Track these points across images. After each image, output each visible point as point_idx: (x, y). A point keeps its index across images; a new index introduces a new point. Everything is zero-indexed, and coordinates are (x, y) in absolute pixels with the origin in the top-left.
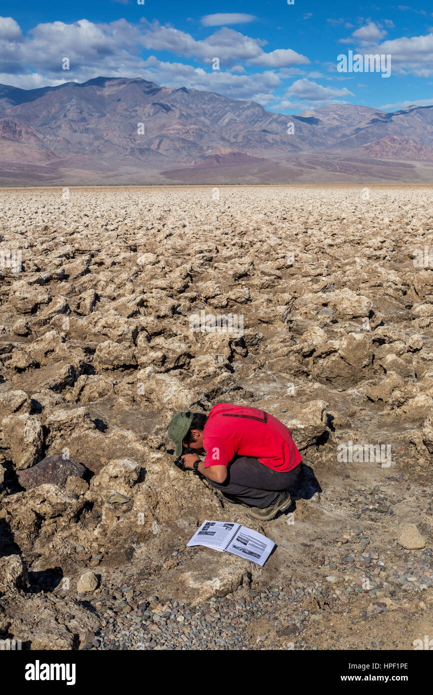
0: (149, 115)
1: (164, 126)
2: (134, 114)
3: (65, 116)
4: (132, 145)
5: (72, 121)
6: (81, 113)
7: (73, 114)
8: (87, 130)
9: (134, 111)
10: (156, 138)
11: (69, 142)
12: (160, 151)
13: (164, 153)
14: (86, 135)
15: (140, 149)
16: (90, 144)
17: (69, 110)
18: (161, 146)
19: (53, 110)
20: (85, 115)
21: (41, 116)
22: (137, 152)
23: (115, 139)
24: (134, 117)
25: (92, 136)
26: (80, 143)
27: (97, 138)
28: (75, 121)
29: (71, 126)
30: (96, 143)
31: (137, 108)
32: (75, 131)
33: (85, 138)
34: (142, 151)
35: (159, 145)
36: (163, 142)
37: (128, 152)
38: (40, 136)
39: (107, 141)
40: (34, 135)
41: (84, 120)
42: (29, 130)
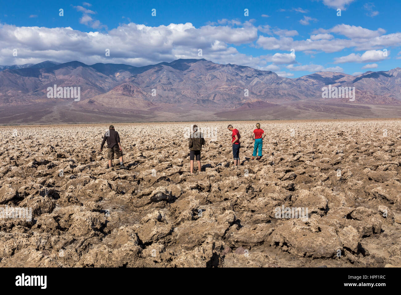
0: (209, 80)
1: (217, 86)
2: (199, 79)
3: (160, 81)
4: (198, 98)
5: (164, 84)
6: (169, 79)
7: (164, 81)
8: (172, 89)
9: (200, 78)
10: (212, 93)
11: (161, 97)
12: (215, 101)
13: (218, 102)
14: (171, 92)
15: (203, 100)
16: (174, 98)
17: (162, 78)
18: (216, 98)
19: (153, 78)
20: (171, 81)
21: (146, 82)
22: (201, 102)
23: (188, 95)
24: (199, 81)
25: (175, 93)
26: (167, 97)
27: (178, 94)
28: (165, 84)
29: (163, 87)
30: (177, 97)
31: (202, 76)
32: (165, 90)
33: (171, 94)
34: (204, 101)
35: (214, 97)
36: (216, 96)
37: (196, 102)
38: (145, 93)
39: (183, 95)
40: (141, 93)
41: (170, 83)
42: (139, 90)
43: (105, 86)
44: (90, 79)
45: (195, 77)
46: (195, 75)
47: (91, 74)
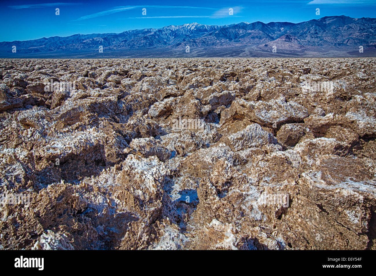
0: (345, 30)
1: (351, 34)
2: (338, 30)
3: (309, 32)
4: (335, 42)
5: (312, 34)
6: (316, 31)
7: (313, 31)
8: (317, 37)
9: (339, 29)
10: (346, 39)
11: (309, 42)
12: (347, 44)
13: (350, 45)
14: (317, 39)
15: (338, 44)
16: (318, 42)
17: (311, 30)
18: (349, 42)
19: (305, 30)
20: (317, 32)
21: (300, 33)
22: (337, 45)
23: (329, 40)
24: (338, 31)
25: (319, 39)
26: (314, 42)
27: (321, 40)
28: (313, 34)
29: (311, 36)
30: (320, 42)
31: (340, 28)
32: (313, 38)
33: (316, 40)
34: (339, 44)
35: (347, 42)
36: (349, 41)
37: (333, 45)
38: (299, 40)
39: (325, 41)
40: (297, 40)
41: (317, 33)
42: (295, 38)
43: (274, 36)
44: (266, 32)
45: (335, 28)
46: (335, 27)
47: (267, 29)
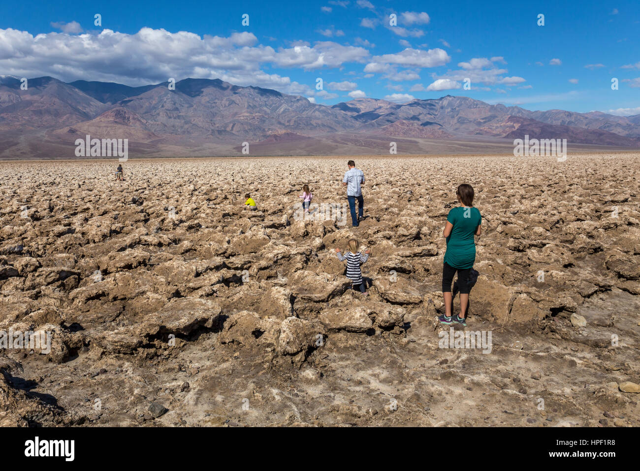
0: (225, 106)
1: (236, 114)
2: (214, 105)
3: (163, 106)
4: (213, 128)
5: (168, 110)
6: (174, 104)
7: (168, 105)
8: (179, 117)
9: (214, 103)
10: (230, 122)
11: (166, 126)
12: (233, 132)
13: (237, 134)
14: (178, 120)
15: (218, 131)
16: (182, 127)
17: (165, 102)
18: (234, 129)
19: (154, 102)
20: (178, 106)
21: (144, 107)
22: (216, 133)
23: (200, 123)
24: (214, 107)
25: (183, 121)
26: (173, 126)
27: (186, 123)
28: (170, 110)
29: (167, 114)
30: (186, 126)
31: (216, 101)
32: (170, 118)
33: (178, 123)
34: (220, 132)
35: (232, 128)
36: (235, 126)
37: (209, 133)
38: (144, 121)
39: (194, 125)
40: (139, 120)
41: (177, 109)
42: (135, 117)
43: (91, 110)
44: (69, 102)
45: (208, 102)
46: (208, 100)
